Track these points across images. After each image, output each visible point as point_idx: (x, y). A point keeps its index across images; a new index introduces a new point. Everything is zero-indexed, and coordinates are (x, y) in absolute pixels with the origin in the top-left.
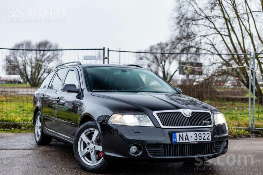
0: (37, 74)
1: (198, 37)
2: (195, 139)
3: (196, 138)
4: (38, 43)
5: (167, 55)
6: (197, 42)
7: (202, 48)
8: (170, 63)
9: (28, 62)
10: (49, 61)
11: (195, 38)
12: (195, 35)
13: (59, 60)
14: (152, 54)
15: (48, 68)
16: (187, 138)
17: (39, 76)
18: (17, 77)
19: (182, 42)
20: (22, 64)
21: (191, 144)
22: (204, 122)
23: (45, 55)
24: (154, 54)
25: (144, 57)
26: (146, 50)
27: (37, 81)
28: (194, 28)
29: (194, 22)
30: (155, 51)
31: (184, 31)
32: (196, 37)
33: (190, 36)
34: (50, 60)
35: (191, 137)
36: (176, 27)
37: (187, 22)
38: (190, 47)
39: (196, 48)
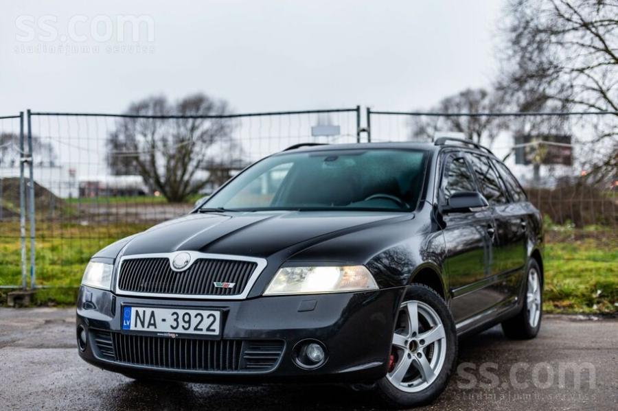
0: (179, 173)
1: (566, 73)
2: (172, 326)
3: (175, 325)
4: (181, 101)
5: (484, 118)
6: (563, 85)
7: (577, 99)
8: (492, 137)
9: (159, 144)
10: (208, 142)
11: (558, 76)
12: (558, 69)
13: (231, 139)
14: (448, 119)
15: (206, 158)
16: (152, 322)
17: (186, 177)
18: (135, 180)
19: (527, 87)
20: (146, 150)
21: (162, 338)
22: (216, 286)
23: (197, 128)
24: (452, 117)
25: (428, 125)
26: (433, 109)
27: (182, 188)
29: (553, 38)
30: (455, 111)
31: (530, 59)
32: (561, 74)
33: (544, 70)
34: (208, 138)
35: (164, 320)
36: (510, 52)
37: (538, 38)
38: (545, 98)
39: (560, 99)
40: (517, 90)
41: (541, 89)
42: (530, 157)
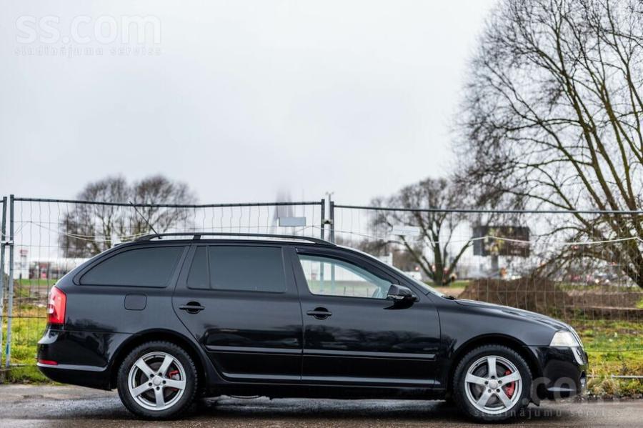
1: (521, 168)
4: (140, 183)
6: (517, 181)
7: (531, 194)
8: (451, 227)
10: (165, 226)
11: (513, 171)
12: (513, 164)
13: (189, 222)
19: (485, 179)
20: (102, 232)
28: (510, 148)
29: (509, 134)
31: (487, 154)
32: (515, 169)
33: (501, 165)
36: (468, 147)
37: (494, 134)
38: (501, 190)
39: (515, 193)
40: (475, 183)
41: (498, 181)
42: (487, 247)
